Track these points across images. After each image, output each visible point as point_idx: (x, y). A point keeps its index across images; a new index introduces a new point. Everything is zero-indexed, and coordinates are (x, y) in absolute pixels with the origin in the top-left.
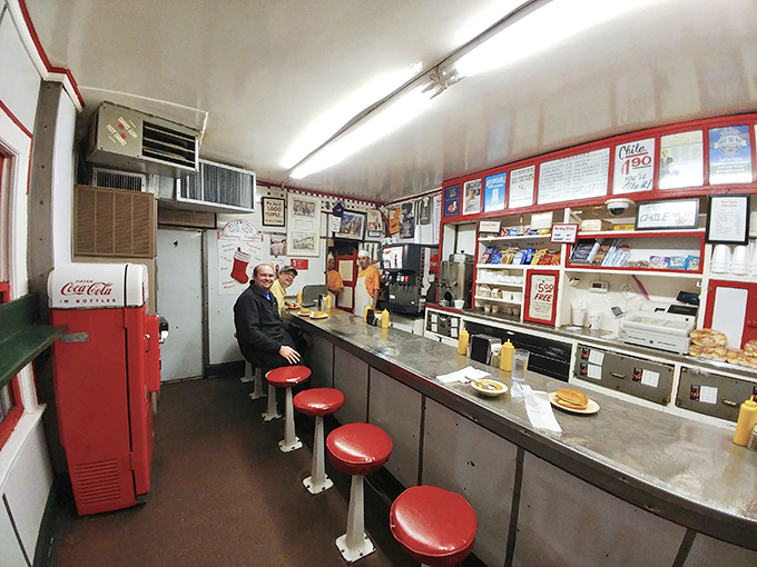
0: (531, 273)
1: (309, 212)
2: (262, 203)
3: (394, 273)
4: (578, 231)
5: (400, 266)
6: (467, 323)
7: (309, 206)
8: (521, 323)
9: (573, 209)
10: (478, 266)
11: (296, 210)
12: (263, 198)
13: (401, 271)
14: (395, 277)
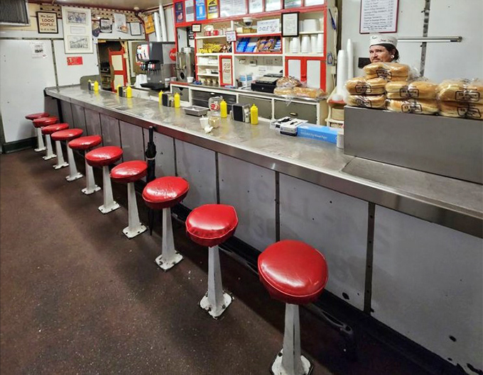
0: (221, 58)
1: (81, 20)
2: (37, 17)
3: (147, 63)
4: (237, 33)
5: (148, 58)
6: (193, 90)
7: (80, 15)
8: (219, 87)
9: (235, 21)
10: (197, 54)
11: (70, 19)
12: (37, 13)
13: (150, 61)
14: (147, 65)
